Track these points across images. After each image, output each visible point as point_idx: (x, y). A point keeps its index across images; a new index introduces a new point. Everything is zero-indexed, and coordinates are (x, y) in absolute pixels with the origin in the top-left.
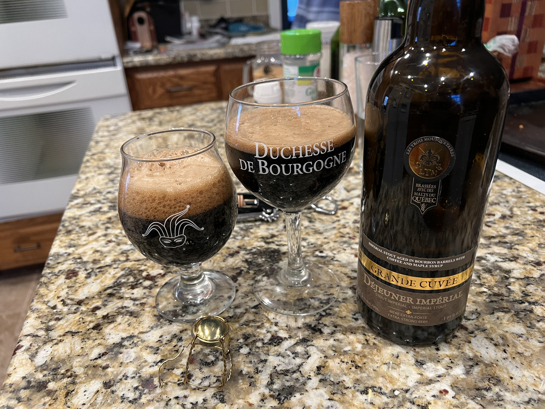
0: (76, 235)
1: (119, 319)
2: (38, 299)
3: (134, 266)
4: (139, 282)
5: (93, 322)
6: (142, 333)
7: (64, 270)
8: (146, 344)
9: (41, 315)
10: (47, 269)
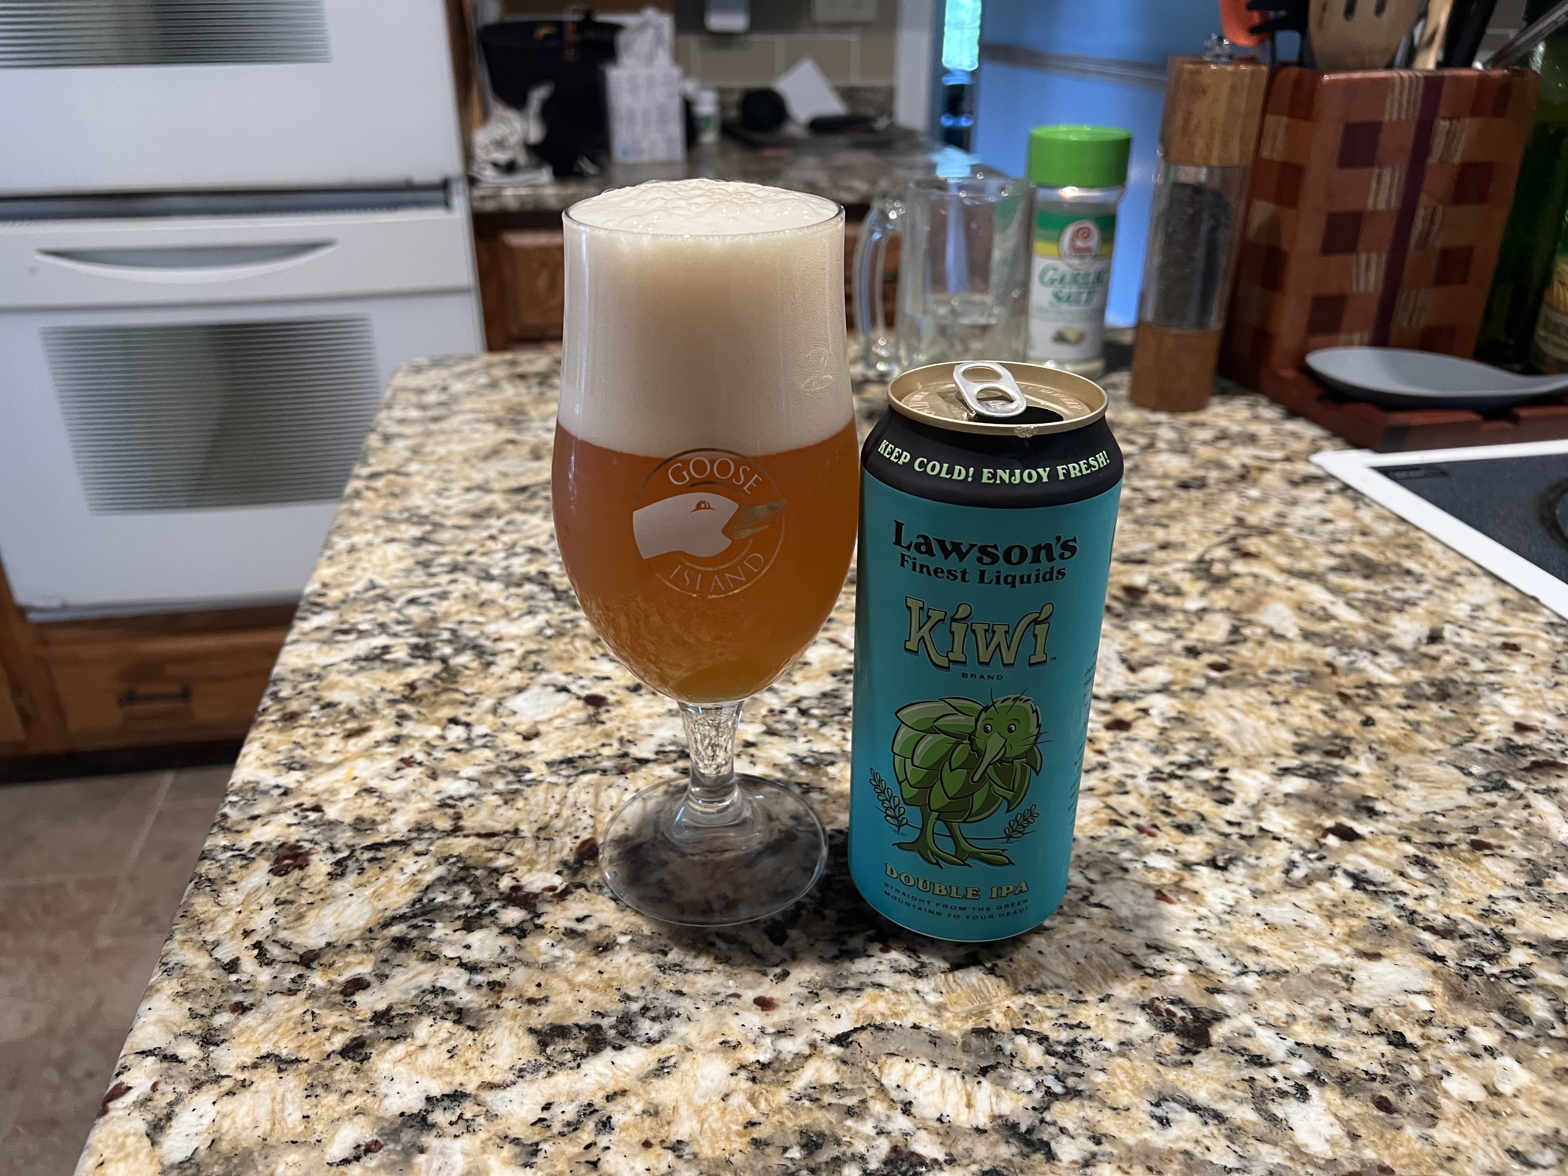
0: (311, 731)
1: (423, 1029)
2: (186, 931)
3: (474, 854)
4: (487, 911)
5: (343, 1030)
6: (492, 1086)
7: (269, 843)
8: (499, 1127)
9: (191, 986)
10: (221, 836)
